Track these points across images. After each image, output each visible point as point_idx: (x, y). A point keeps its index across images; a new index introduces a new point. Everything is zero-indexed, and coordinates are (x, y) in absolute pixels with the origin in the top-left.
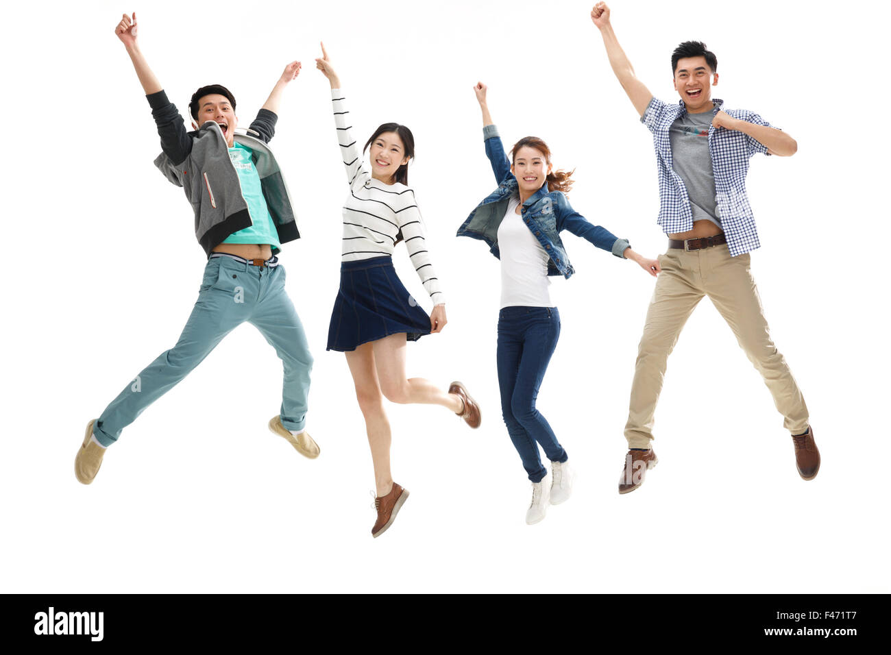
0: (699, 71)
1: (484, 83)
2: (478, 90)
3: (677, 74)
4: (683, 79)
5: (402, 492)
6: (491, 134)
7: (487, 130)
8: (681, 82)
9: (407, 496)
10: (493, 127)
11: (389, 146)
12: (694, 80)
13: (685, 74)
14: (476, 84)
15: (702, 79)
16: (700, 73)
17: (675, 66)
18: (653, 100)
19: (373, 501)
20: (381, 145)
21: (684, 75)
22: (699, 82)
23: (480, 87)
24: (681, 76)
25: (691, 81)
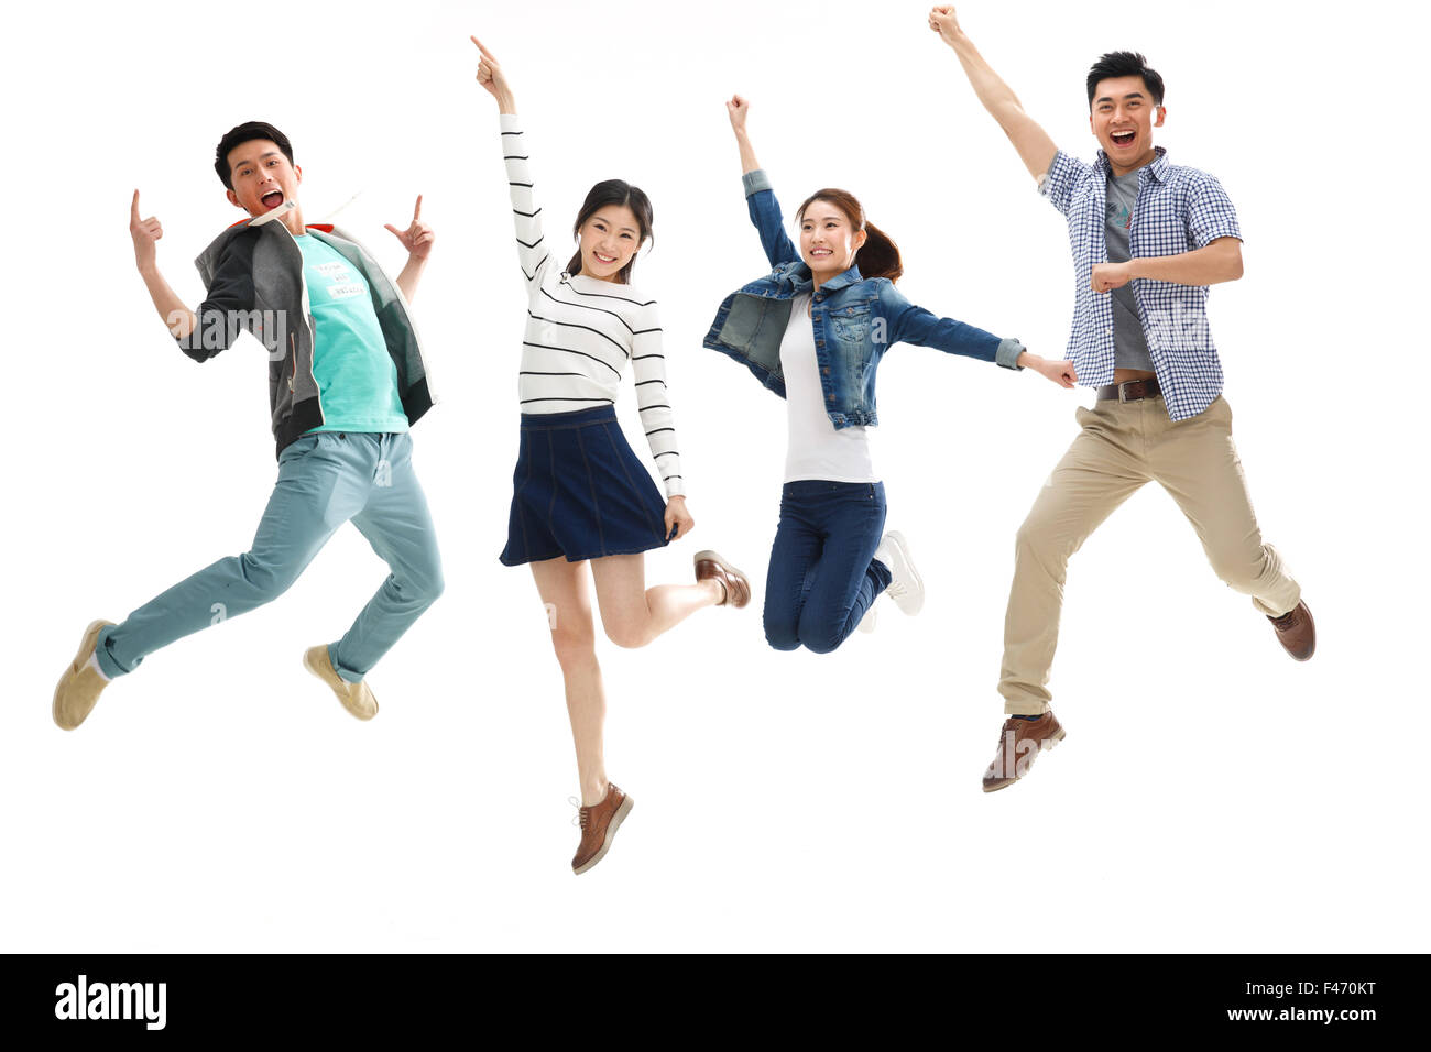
0: (1132, 101)
1: (744, 97)
2: (733, 108)
3: (1096, 106)
4: (1104, 113)
5: (622, 799)
6: (757, 186)
7: (749, 179)
8: (1102, 118)
9: (630, 807)
10: (759, 173)
11: (616, 230)
12: (1123, 114)
13: (1108, 105)
14: (731, 99)
15: (1137, 114)
16: (1133, 103)
17: (1092, 93)
18: (1058, 156)
19: (576, 812)
20: (601, 227)
21: (1106, 107)
22: (1131, 118)
23: (737, 103)
24: (1101, 108)
25: (1118, 116)
